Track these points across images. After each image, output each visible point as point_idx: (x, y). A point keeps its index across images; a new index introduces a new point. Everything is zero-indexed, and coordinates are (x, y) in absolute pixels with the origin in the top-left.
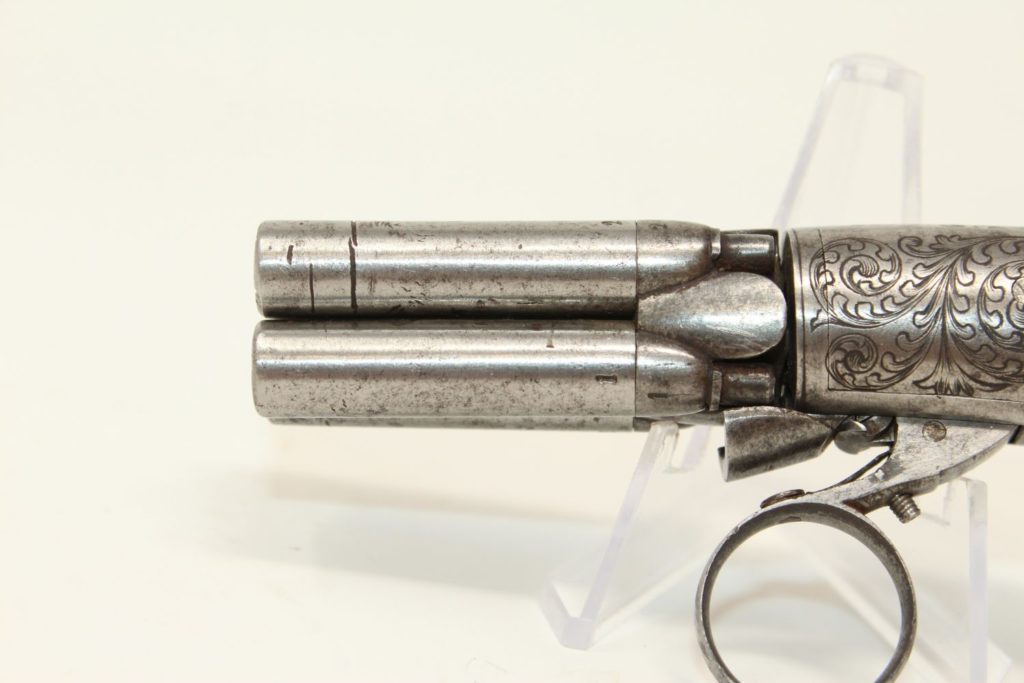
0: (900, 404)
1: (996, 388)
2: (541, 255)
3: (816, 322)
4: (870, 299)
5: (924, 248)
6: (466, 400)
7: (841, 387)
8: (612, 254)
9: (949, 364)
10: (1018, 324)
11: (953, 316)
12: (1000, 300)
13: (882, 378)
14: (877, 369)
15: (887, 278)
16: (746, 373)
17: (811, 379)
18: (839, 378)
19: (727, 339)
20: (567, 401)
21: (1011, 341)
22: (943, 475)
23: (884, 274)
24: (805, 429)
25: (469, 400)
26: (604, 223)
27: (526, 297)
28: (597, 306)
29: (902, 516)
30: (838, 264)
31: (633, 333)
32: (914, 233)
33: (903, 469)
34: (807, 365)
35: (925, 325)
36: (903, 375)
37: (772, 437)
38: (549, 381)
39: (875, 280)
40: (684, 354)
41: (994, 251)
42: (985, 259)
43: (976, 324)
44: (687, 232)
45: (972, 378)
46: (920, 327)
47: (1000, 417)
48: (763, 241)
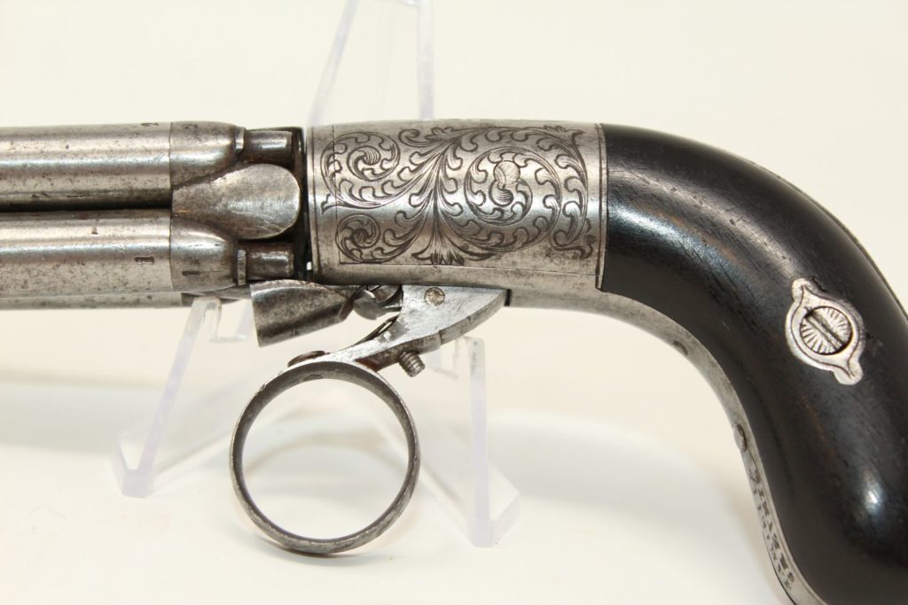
0: (403, 274)
1: (483, 257)
2: (85, 154)
3: (326, 205)
4: (373, 184)
5: (421, 139)
6: (22, 283)
7: (351, 261)
8: (147, 151)
9: (441, 237)
10: (498, 201)
11: (443, 197)
12: (484, 181)
13: (385, 252)
14: (380, 244)
15: (386, 166)
16: (267, 252)
17: (325, 255)
18: (348, 253)
19: (248, 222)
20: (111, 280)
21: (492, 217)
22: (443, 336)
23: (385, 162)
24: (322, 298)
25: (26, 282)
26: (144, 124)
27: (74, 191)
28: (138, 197)
29: (409, 371)
30: (346, 155)
31: (168, 219)
32: (414, 127)
33: (407, 330)
34: (320, 243)
35: (418, 205)
36: (403, 248)
37: (293, 307)
38: (95, 263)
39: (377, 168)
40: (212, 236)
41: (480, 140)
42: (472, 147)
43: (463, 203)
44: (215, 130)
45: (461, 249)
46: (415, 206)
47: (489, 282)
48: (282, 136)
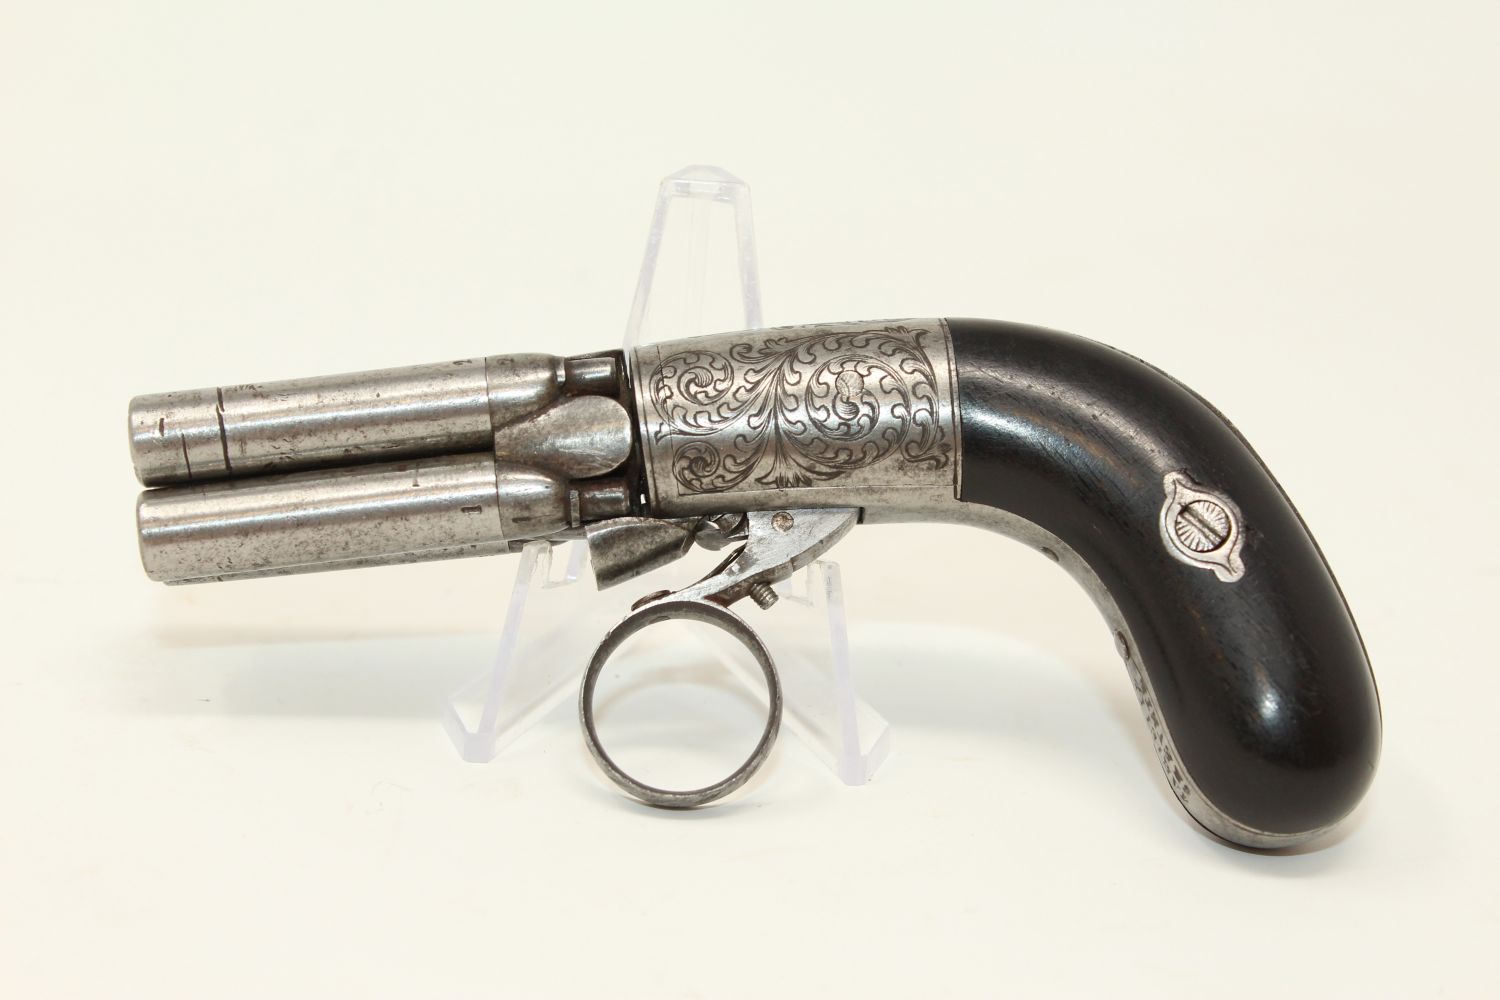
0: (747, 501)
1: (831, 476)
2: (398, 401)
3: (659, 435)
4: (707, 408)
5: (754, 354)
6: (343, 544)
7: (690, 492)
8: (463, 392)
9: (785, 459)
10: (843, 415)
11: (784, 415)
12: (826, 396)
13: (726, 479)
14: (721, 471)
15: (721, 386)
16: (600, 489)
17: (663, 488)
18: (687, 484)
19: (579, 460)
20: (438, 534)
21: (836, 433)
22: (794, 563)
23: (718, 382)
24: (663, 534)
25: (347, 544)
26: (455, 363)
27: (389, 441)
28: (458, 442)
29: (762, 603)
30: (676, 378)
31: (492, 463)
32: (745, 340)
33: (757, 560)
34: (656, 475)
35: (759, 427)
36: (745, 474)
37: (632, 546)
38: (419, 517)
39: (710, 389)
40: (541, 478)
41: (818, 349)
42: (810, 359)
43: (806, 420)
44: (532, 363)
45: (809, 469)
46: (755, 428)
47: (840, 502)
48: (605, 363)
